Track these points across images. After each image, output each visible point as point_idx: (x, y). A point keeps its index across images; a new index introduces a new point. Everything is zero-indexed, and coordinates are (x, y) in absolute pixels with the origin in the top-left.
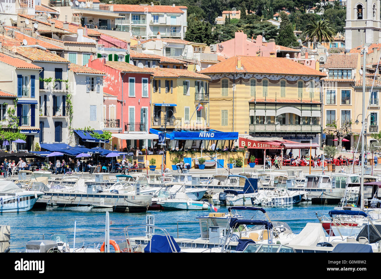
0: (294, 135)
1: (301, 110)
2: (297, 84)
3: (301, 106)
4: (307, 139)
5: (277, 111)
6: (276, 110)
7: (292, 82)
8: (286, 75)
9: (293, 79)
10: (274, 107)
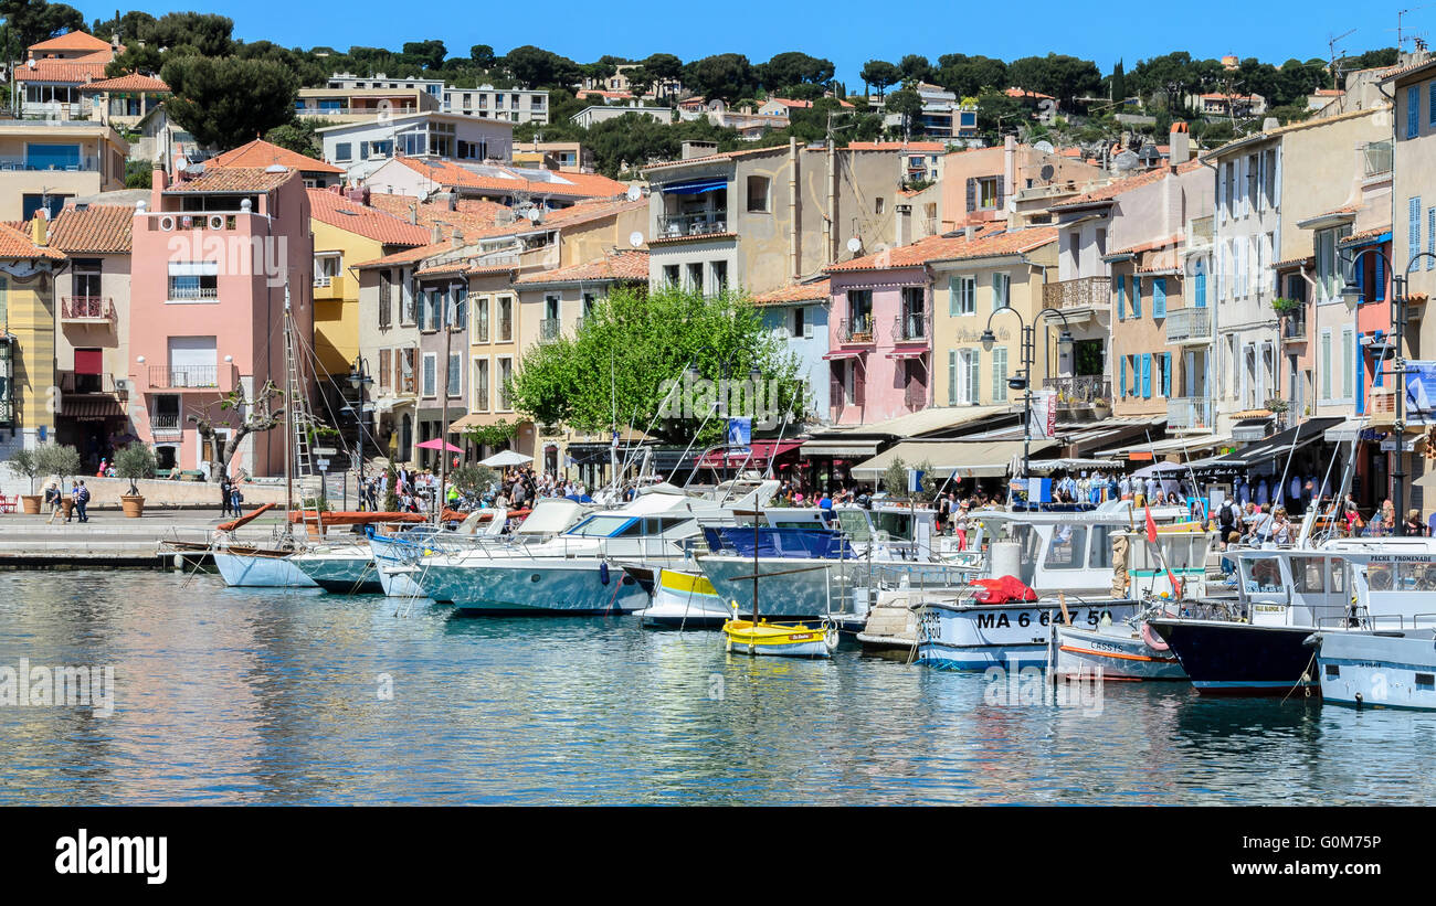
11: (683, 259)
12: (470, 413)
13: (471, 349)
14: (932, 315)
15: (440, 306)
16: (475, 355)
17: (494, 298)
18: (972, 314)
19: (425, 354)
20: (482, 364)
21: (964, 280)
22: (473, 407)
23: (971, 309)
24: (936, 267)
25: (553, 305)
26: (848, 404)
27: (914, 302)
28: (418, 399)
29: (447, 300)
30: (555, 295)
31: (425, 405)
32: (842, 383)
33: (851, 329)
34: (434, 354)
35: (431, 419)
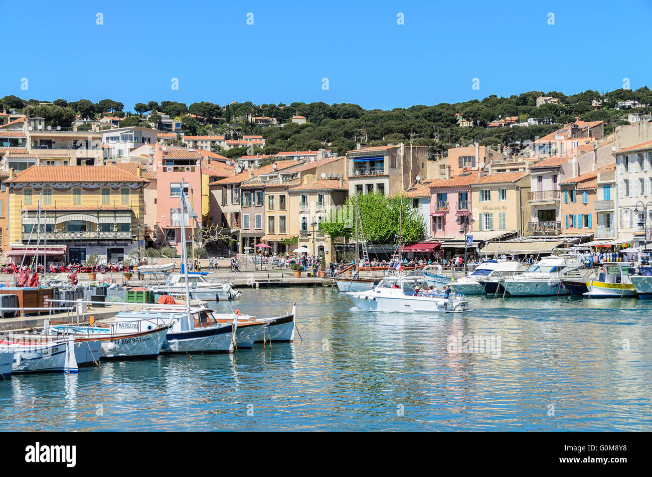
0: (97, 242)
1: (98, 217)
2: (100, 191)
3: (98, 213)
4: (117, 245)
5: (57, 219)
6: (56, 217)
7: (92, 189)
8: (81, 183)
9: (94, 186)
10: (54, 215)
11: (364, 182)
12: (266, 234)
13: (266, 212)
14: (471, 202)
15: (251, 198)
16: (268, 214)
17: (277, 195)
18: (490, 201)
19: (244, 214)
20: (272, 218)
21: (483, 191)
22: (267, 232)
23: (489, 199)
24: (473, 186)
25: (304, 198)
26: (438, 230)
27: (463, 198)
28: (240, 230)
29: (254, 195)
30: (305, 194)
31: (244, 232)
32: (436, 222)
33: (438, 206)
34: (249, 214)
35: (248, 237)
